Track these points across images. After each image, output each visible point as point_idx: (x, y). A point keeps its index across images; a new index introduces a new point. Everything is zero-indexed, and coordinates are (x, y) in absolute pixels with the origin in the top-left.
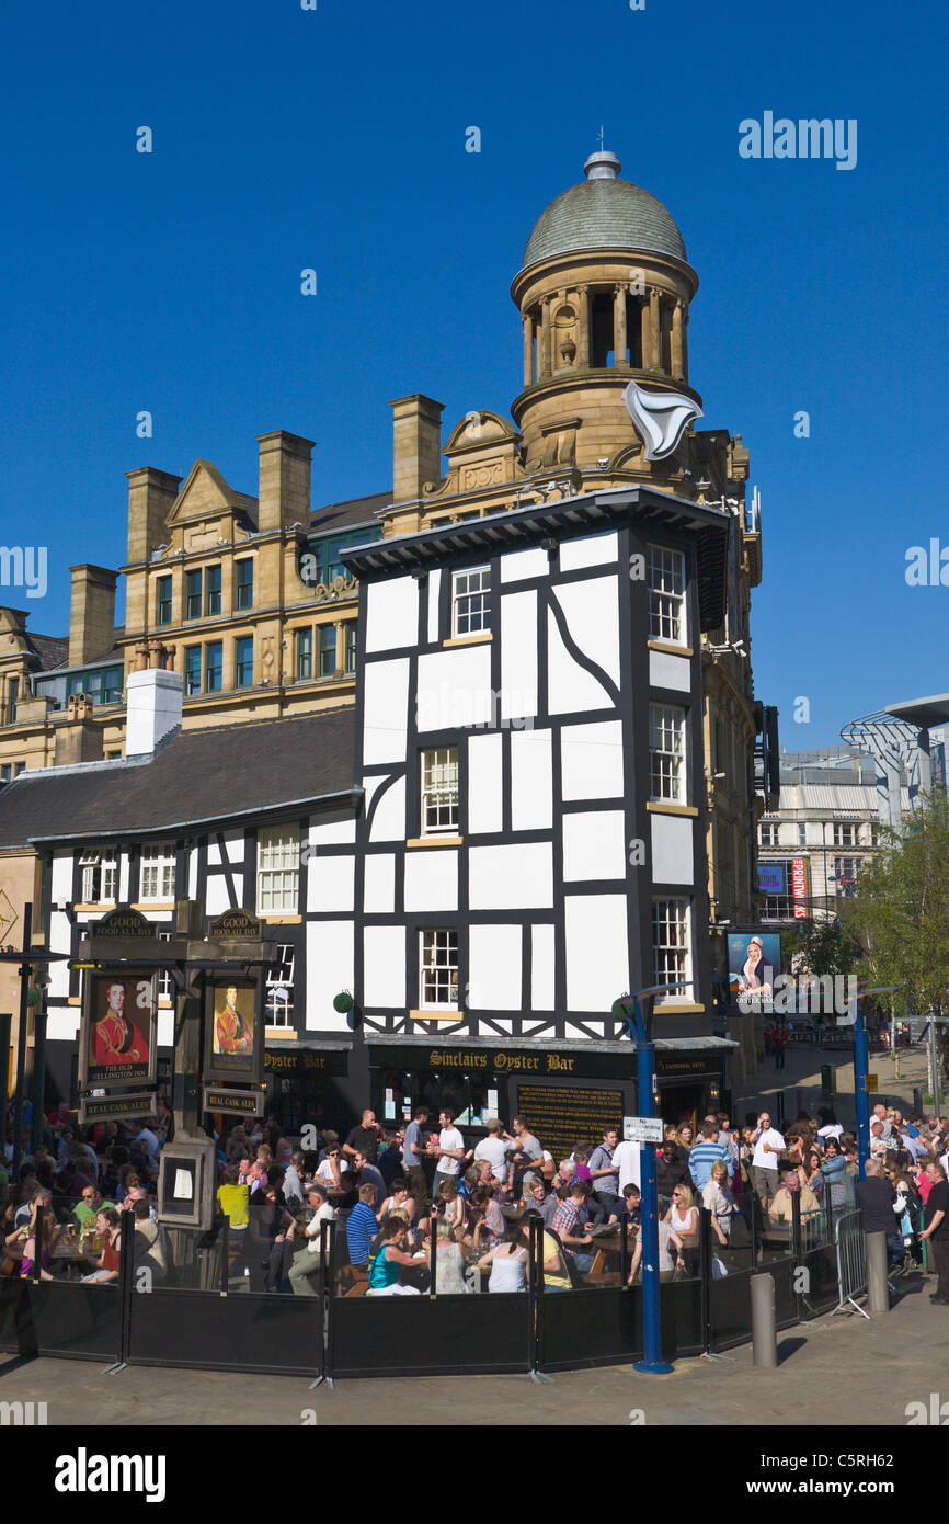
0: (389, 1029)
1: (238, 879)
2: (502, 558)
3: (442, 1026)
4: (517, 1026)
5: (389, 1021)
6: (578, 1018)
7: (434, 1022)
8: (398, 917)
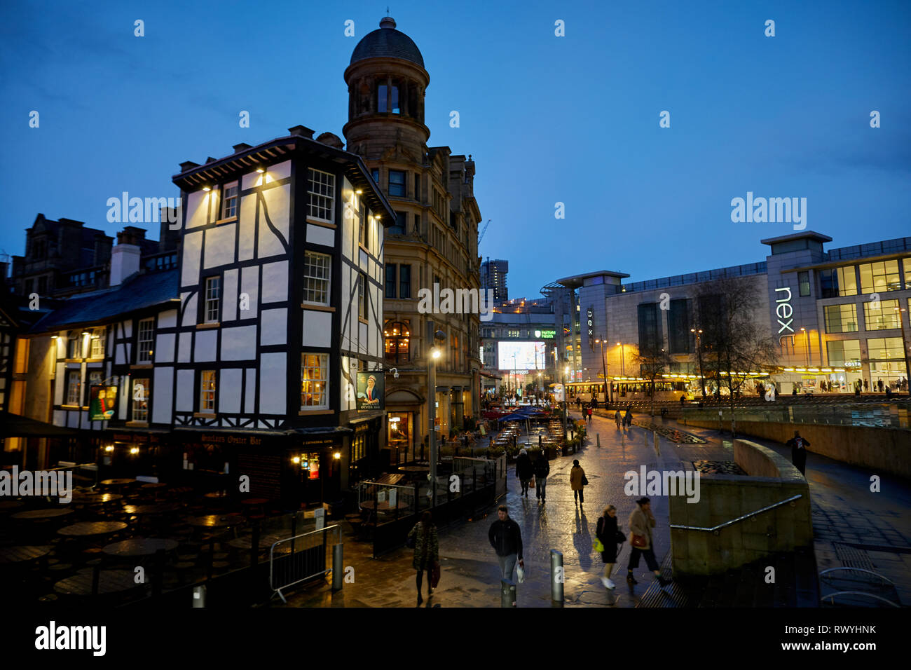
0: (185, 423)
1: (129, 345)
2: (244, 177)
3: (207, 421)
4: (238, 422)
5: (186, 419)
6: (264, 418)
7: (204, 419)
8: (191, 365)
